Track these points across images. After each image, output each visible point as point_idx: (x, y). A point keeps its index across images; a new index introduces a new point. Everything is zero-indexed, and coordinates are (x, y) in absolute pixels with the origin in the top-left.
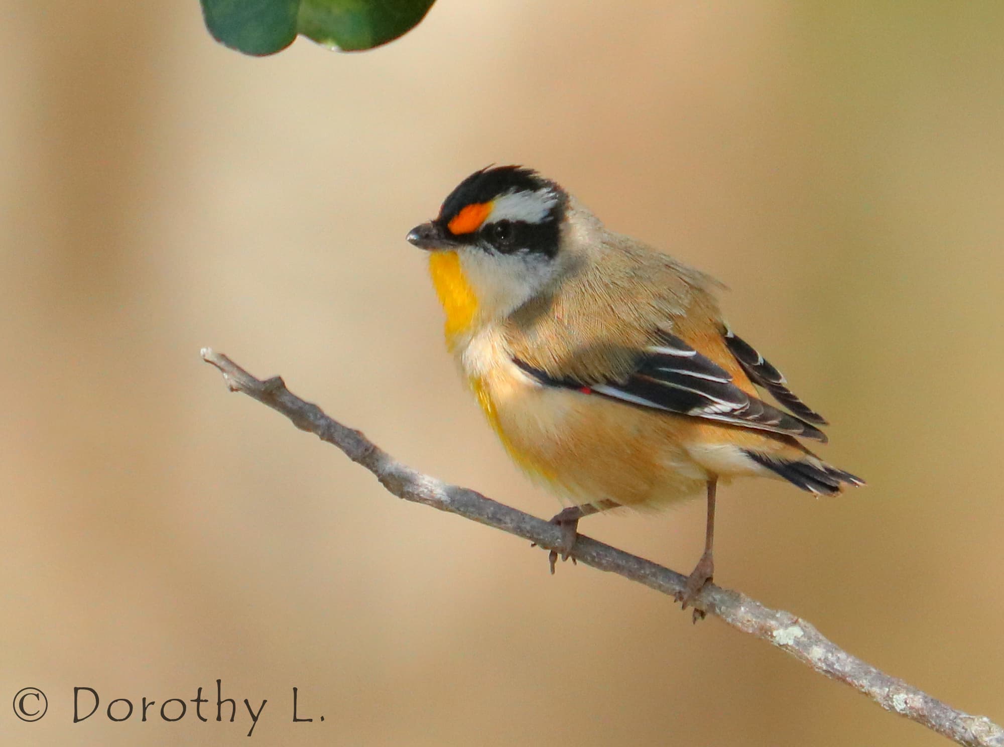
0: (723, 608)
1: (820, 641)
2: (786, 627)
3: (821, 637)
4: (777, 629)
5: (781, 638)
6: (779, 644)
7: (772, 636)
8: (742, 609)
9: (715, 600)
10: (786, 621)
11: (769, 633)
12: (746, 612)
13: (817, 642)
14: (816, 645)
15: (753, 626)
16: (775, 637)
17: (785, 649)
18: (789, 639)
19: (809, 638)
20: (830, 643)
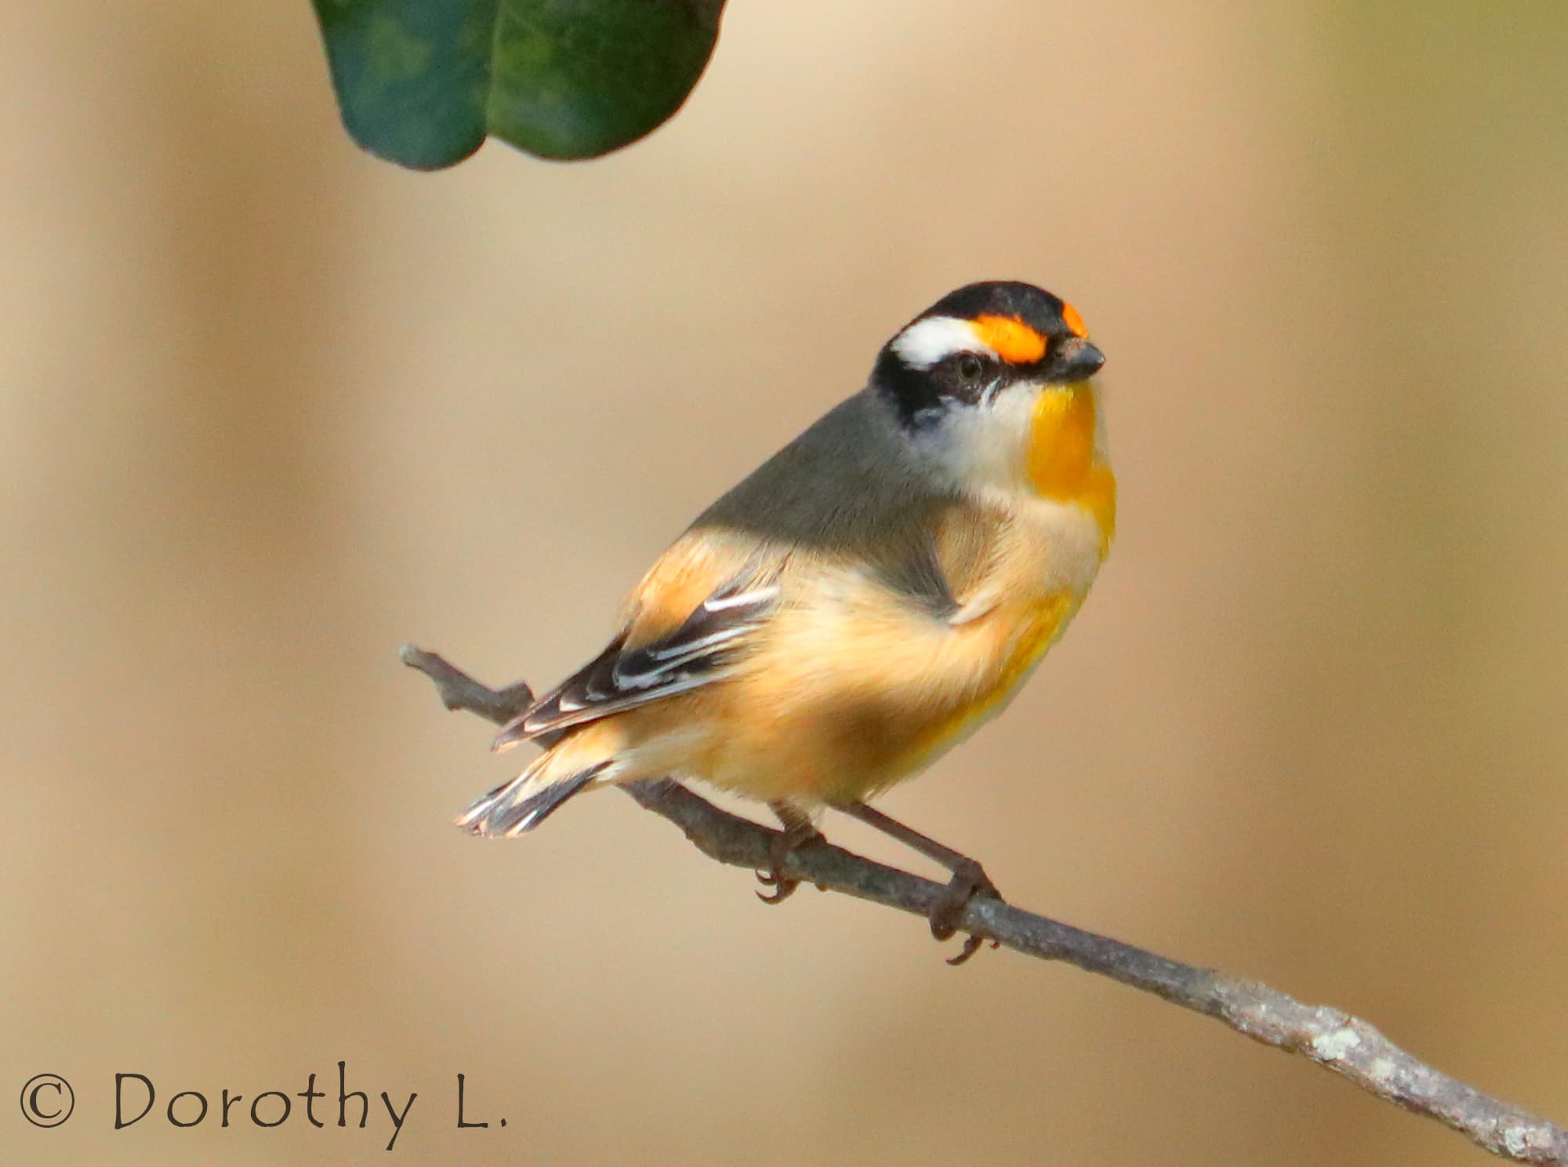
0: (1233, 1007)
1: (1388, 1051)
2: (1334, 1031)
3: (1389, 1045)
4: (1320, 1035)
5: (1325, 1051)
6: (1323, 1060)
7: (1311, 1047)
8: (1263, 1007)
9: (1218, 993)
10: (1333, 1023)
11: (1307, 1044)
12: (1269, 1012)
13: (1383, 1053)
14: (1382, 1058)
15: (1280, 1033)
16: (1316, 1048)
17: (1332, 1067)
18: (1339, 1051)
19: (1370, 1048)
20: (1402, 1054)
